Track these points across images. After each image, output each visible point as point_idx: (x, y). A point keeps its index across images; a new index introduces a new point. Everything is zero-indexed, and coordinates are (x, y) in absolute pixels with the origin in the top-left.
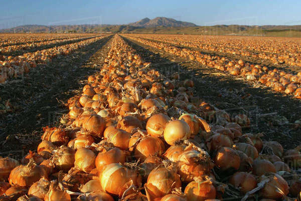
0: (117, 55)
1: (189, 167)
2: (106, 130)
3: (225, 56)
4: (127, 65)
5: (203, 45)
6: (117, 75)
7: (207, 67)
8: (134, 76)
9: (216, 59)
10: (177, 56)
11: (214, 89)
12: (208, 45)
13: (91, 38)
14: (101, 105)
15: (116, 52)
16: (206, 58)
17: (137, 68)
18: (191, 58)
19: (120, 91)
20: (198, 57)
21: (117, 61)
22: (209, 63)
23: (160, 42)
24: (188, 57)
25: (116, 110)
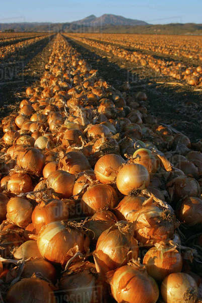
0: (59, 60)
1: (148, 229)
2: (45, 167)
3: (181, 61)
4: (71, 73)
5: (156, 47)
6: (59, 87)
7: (161, 75)
8: (79, 88)
9: (171, 65)
10: (127, 61)
11: (170, 102)
12: (161, 48)
13: (30, 39)
14: (40, 127)
15: (58, 56)
16: (160, 63)
17: (82, 78)
18: (143, 64)
19: (62, 109)
20: (151, 62)
21: (59, 68)
22: (163, 69)
23: (108, 44)
24: (139, 62)
25: (58, 137)
